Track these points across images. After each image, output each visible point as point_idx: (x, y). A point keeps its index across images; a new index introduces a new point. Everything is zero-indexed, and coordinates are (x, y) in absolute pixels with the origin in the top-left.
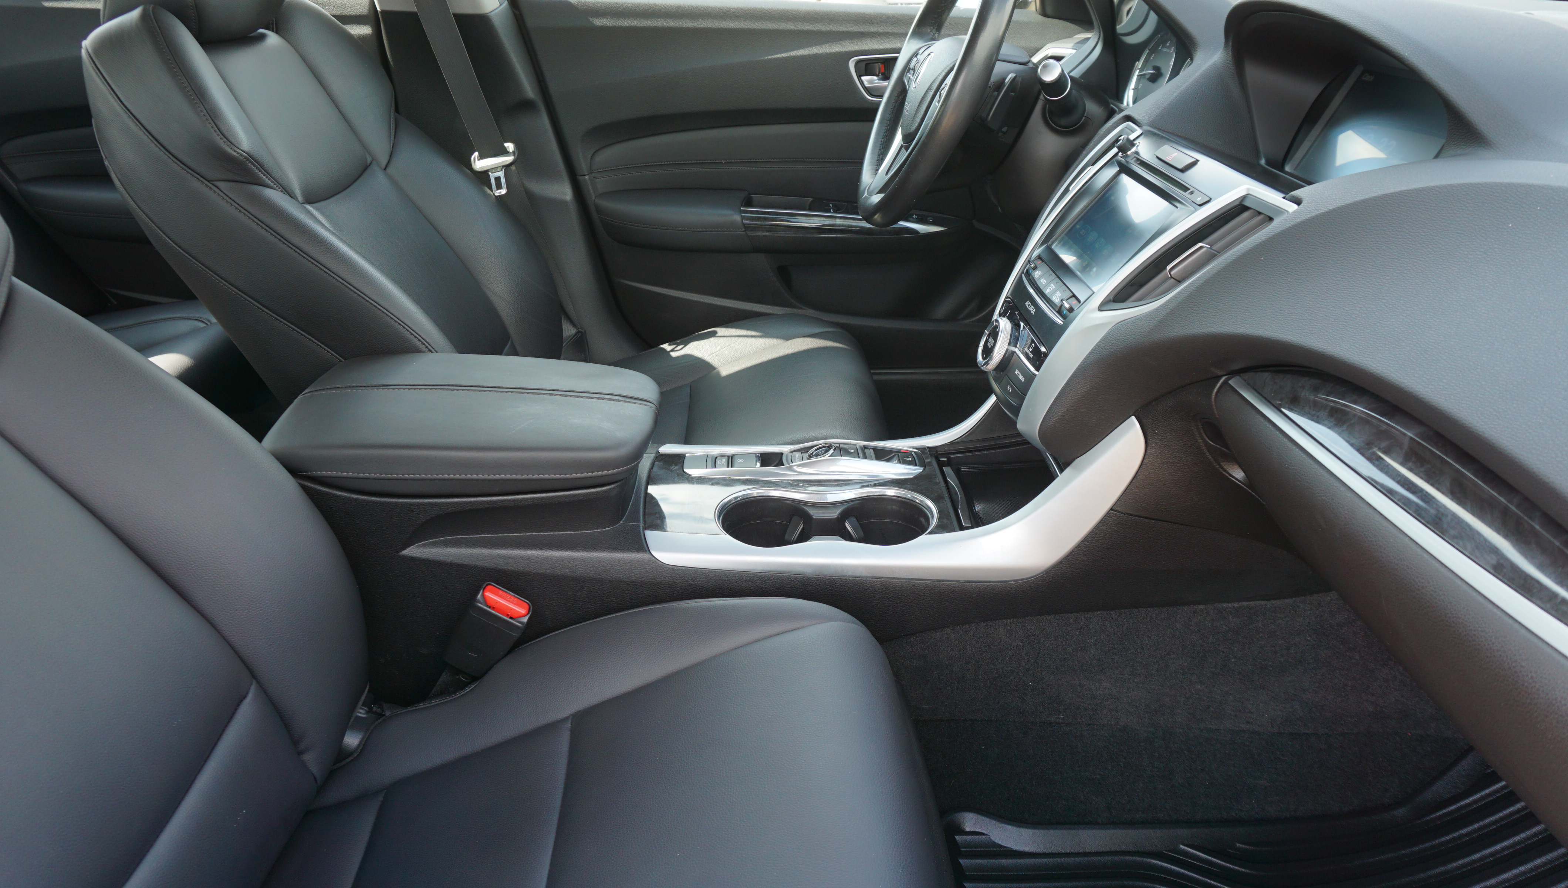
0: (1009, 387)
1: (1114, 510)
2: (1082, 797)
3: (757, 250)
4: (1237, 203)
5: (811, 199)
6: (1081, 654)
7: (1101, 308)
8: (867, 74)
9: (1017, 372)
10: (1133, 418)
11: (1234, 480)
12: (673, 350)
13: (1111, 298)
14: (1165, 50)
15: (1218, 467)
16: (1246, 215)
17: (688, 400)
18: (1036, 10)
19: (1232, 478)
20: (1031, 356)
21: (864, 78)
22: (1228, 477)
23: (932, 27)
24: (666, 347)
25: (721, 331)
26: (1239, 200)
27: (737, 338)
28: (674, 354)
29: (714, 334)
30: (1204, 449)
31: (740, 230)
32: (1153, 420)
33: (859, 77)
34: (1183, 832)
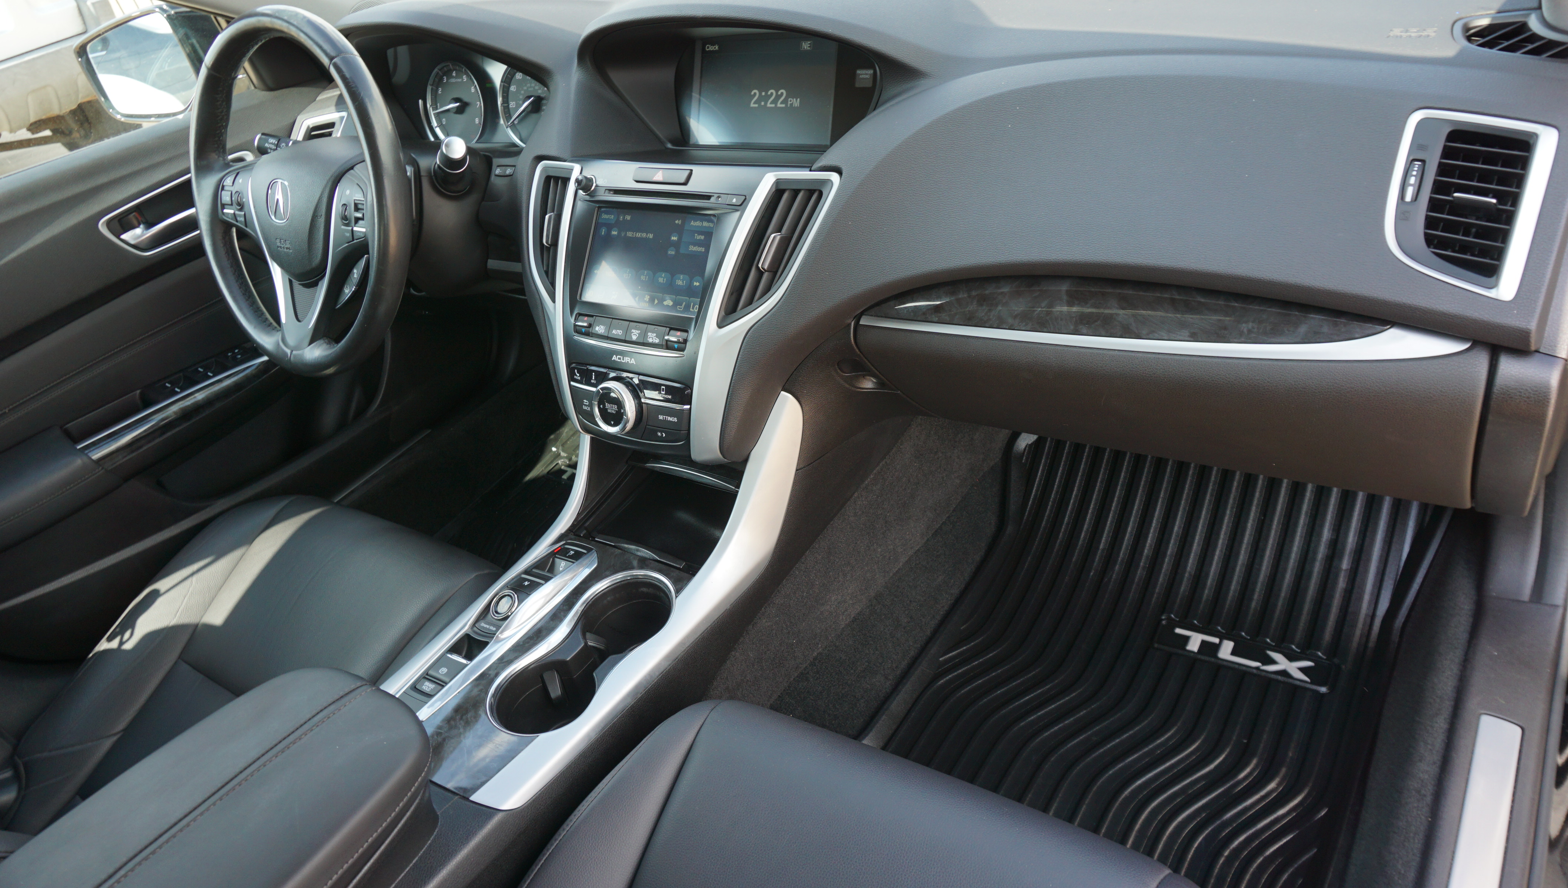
0: (659, 434)
1: (799, 469)
2: (869, 686)
3: (126, 480)
4: (774, 190)
5: (138, 392)
6: (812, 591)
7: (721, 325)
8: (126, 231)
9: (661, 417)
10: (783, 393)
11: (869, 390)
12: (121, 643)
13: (723, 313)
14: (453, 80)
15: (853, 389)
16: (785, 196)
17: (202, 676)
18: (255, 87)
19: (864, 390)
20: (670, 397)
21: (123, 237)
22: (861, 392)
23: (217, 152)
24: (103, 645)
25: (162, 585)
26: (774, 186)
27: (190, 580)
28: (128, 646)
29: (156, 594)
30: (842, 382)
31: (97, 471)
32: (800, 385)
33: (118, 237)
34: (934, 650)
